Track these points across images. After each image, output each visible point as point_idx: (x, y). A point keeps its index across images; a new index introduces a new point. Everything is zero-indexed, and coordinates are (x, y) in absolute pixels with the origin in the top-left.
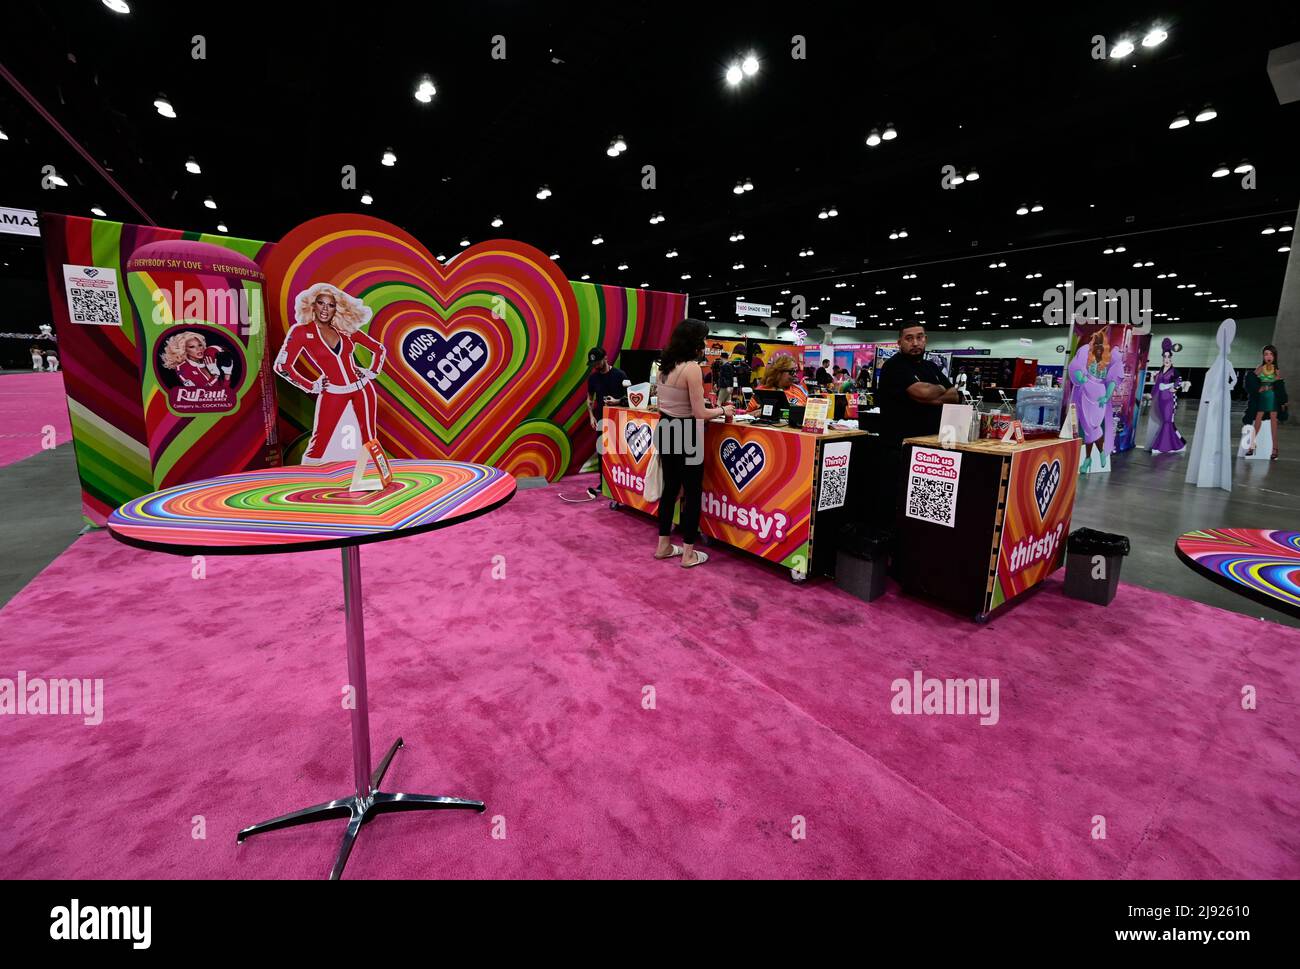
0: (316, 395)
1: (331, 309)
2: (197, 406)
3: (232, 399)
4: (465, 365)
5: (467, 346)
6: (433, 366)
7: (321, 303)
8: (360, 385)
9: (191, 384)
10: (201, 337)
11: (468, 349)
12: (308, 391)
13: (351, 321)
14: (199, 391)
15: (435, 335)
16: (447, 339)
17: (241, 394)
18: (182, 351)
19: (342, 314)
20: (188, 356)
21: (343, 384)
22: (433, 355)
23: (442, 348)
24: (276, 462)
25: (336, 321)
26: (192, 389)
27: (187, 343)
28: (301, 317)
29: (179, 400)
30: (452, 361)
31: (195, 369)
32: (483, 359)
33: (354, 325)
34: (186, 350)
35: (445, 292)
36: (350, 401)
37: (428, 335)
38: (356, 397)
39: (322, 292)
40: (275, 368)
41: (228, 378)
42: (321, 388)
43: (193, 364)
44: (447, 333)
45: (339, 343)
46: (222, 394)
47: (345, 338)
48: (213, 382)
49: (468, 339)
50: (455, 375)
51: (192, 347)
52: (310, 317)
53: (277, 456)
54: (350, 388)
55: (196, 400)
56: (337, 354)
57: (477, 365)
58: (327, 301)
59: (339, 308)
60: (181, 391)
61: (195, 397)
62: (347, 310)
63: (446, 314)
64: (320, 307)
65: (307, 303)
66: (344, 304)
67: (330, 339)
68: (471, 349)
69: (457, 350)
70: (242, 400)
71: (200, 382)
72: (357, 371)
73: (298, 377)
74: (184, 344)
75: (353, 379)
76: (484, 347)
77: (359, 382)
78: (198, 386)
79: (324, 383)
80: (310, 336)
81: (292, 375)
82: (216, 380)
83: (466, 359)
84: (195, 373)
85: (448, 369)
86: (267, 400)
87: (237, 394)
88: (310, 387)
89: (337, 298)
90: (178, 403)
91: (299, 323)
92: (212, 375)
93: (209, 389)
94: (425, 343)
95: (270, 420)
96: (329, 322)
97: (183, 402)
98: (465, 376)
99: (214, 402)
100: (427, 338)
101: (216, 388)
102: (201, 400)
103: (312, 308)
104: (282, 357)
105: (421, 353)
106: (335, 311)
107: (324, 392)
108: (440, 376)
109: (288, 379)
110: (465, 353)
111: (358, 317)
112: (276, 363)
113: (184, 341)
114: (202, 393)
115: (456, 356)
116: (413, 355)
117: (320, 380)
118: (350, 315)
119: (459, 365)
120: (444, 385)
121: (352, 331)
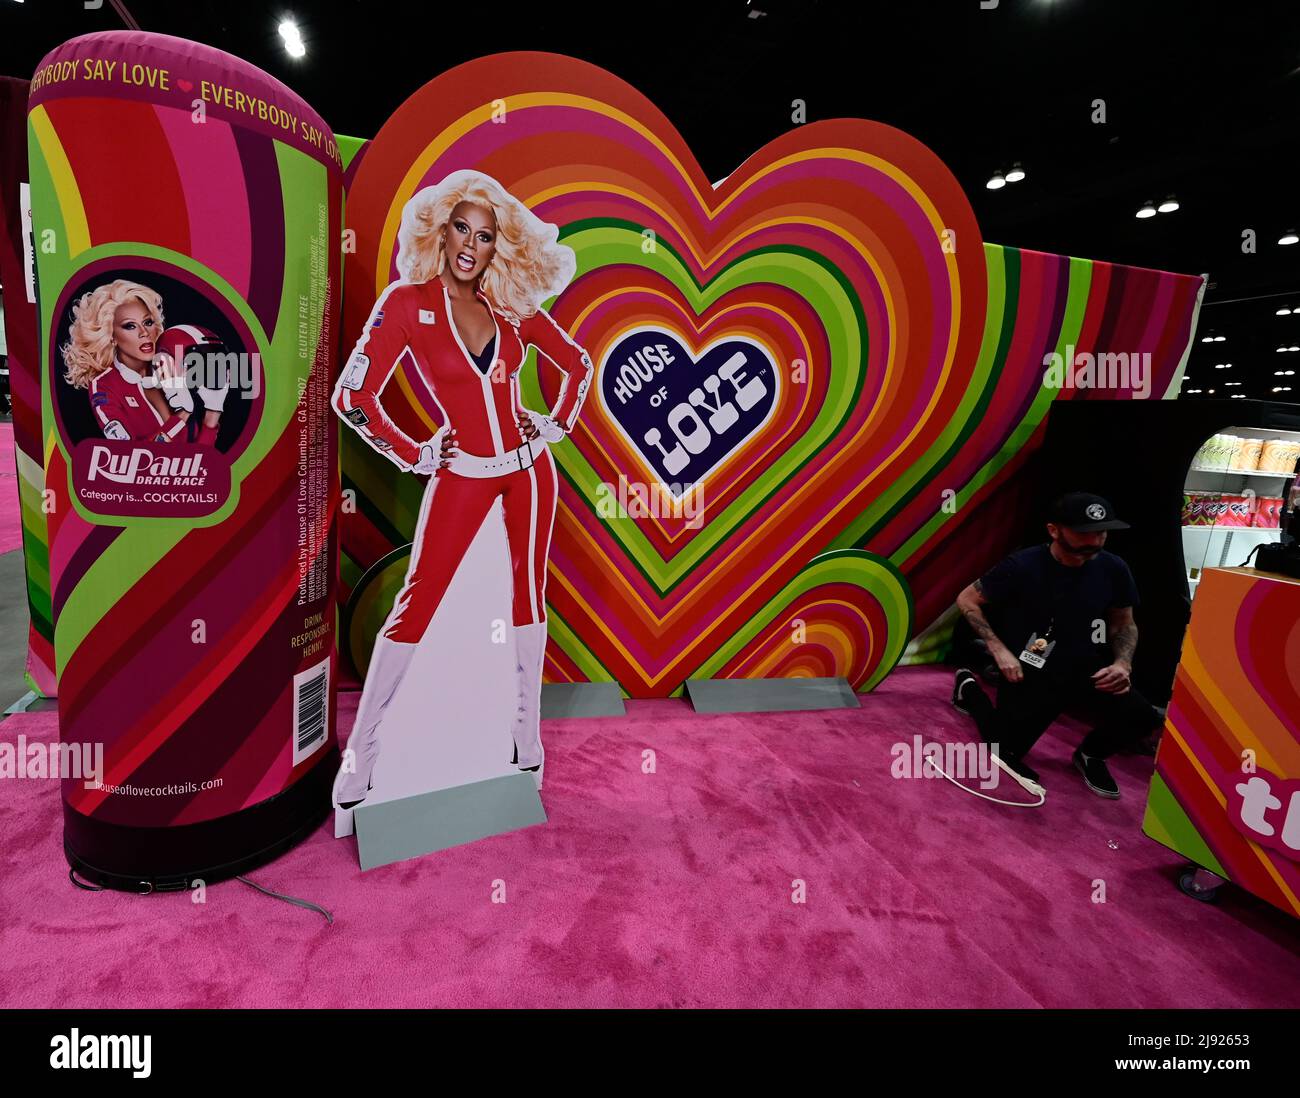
0: (424, 480)
1: (483, 246)
2: (131, 498)
3: (217, 481)
4: (724, 418)
5: (735, 376)
6: (659, 419)
7: (461, 226)
8: (526, 457)
9: (119, 432)
10: (152, 298)
11: (735, 383)
12: (406, 467)
13: (526, 285)
14: (137, 453)
15: (674, 348)
16: (695, 358)
17: (242, 468)
18: (104, 338)
19: (507, 263)
20: (119, 351)
21: (490, 452)
22: (663, 393)
23: (682, 378)
24: (316, 647)
25: (492, 280)
26: (121, 449)
27: (119, 310)
28: (410, 263)
29: (92, 477)
30: (699, 409)
31: (132, 389)
32: (763, 407)
33: (531, 295)
34: (115, 335)
35: (707, 247)
36: (499, 499)
37: (660, 347)
38: (511, 487)
39: (469, 198)
40: (334, 401)
41: (212, 421)
42: (437, 463)
43: (129, 375)
44: (697, 342)
45: (493, 341)
46: (194, 465)
47: (506, 328)
48: (174, 432)
49: (739, 360)
50: (699, 441)
51: (129, 326)
52: (432, 264)
53: (323, 629)
54: (503, 463)
55: (129, 479)
56: (484, 371)
57: (748, 420)
58: (476, 222)
59: (503, 247)
60: (97, 451)
61: (125, 471)
62: (520, 253)
63: (700, 300)
64: (459, 237)
65: (428, 222)
66: (515, 235)
67: (473, 331)
68: (742, 384)
69: (712, 384)
70: (245, 484)
71: (143, 431)
72: (524, 419)
73: (387, 429)
74: (110, 318)
75: (512, 442)
76: (769, 381)
77: (524, 450)
78: (138, 440)
79: (444, 449)
80: (426, 317)
81: (375, 424)
82: (181, 425)
83: (729, 405)
84: (132, 402)
85: (688, 426)
86: (311, 487)
87: (234, 468)
88: (413, 457)
89: (501, 215)
90: (91, 486)
91: (404, 281)
92: (172, 410)
93: (163, 450)
94: (651, 364)
95: (312, 539)
96: (475, 284)
97: (102, 484)
98: (721, 444)
99: (171, 489)
100: (656, 353)
101: (181, 448)
102: (141, 480)
103: (439, 239)
104: (355, 371)
105: (638, 388)
106: (492, 252)
107: (443, 471)
108: (670, 441)
109: (363, 432)
110: (727, 392)
111: (541, 274)
112: (338, 386)
113: (110, 307)
114: (144, 460)
115: (710, 398)
116: (623, 392)
117: (436, 441)
118: (526, 268)
119: (712, 420)
120: (675, 462)
121: (524, 311)
